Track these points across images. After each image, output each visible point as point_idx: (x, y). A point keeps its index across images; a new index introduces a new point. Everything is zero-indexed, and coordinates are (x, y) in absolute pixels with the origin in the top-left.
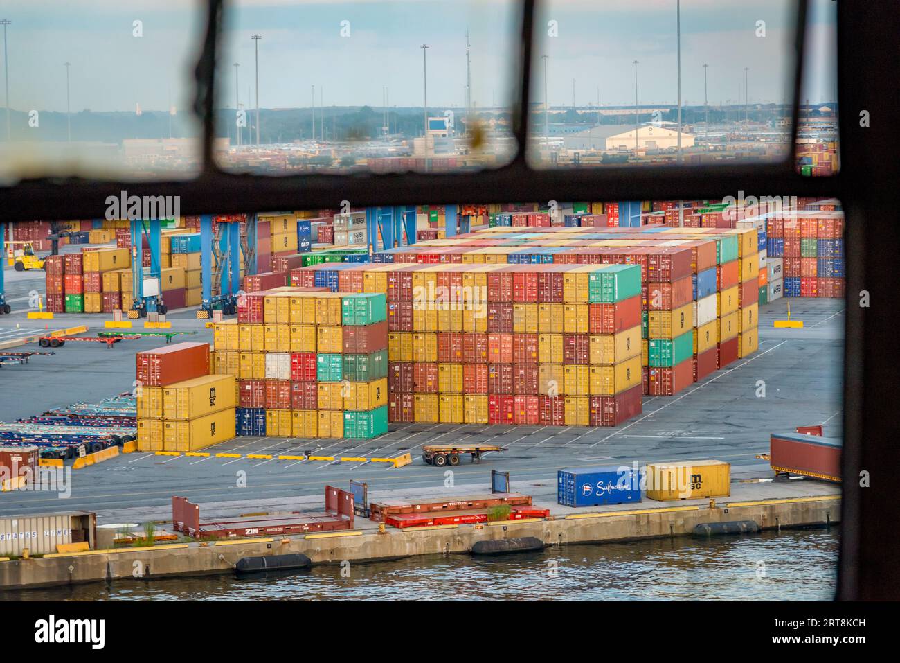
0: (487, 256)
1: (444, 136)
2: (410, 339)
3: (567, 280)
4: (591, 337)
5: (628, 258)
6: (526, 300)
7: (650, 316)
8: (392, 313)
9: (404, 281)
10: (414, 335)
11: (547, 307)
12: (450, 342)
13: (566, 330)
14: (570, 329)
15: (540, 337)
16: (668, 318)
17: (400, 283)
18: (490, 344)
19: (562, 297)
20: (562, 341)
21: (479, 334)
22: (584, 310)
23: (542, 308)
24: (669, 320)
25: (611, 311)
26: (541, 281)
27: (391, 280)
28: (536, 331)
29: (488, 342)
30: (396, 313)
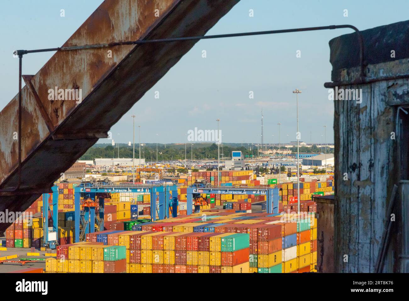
0: (184, 228)
1: (239, 160)
2: (140, 267)
3: (211, 241)
4: (222, 268)
5: (249, 230)
6: (193, 250)
7: (259, 257)
8: (132, 255)
9: (137, 240)
10: (142, 265)
11: (202, 253)
12: (158, 268)
13: (211, 264)
14: (212, 263)
15: (199, 267)
16: (267, 258)
17: (135, 241)
18: (176, 270)
19: (209, 248)
20: (209, 269)
21: (171, 265)
22: (219, 255)
23: (200, 254)
24: (268, 259)
25: (231, 255)
26: (199, 241)
27: (132, 239)
28: (197, 264)
29: (175, 269)
30: (134, 255)
